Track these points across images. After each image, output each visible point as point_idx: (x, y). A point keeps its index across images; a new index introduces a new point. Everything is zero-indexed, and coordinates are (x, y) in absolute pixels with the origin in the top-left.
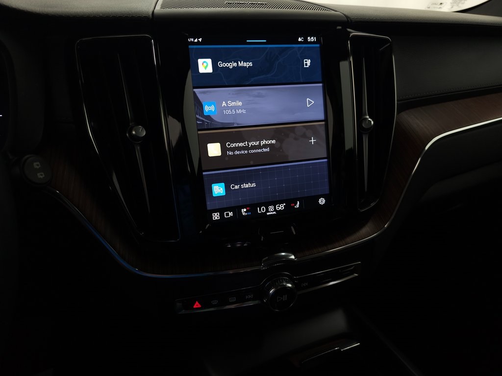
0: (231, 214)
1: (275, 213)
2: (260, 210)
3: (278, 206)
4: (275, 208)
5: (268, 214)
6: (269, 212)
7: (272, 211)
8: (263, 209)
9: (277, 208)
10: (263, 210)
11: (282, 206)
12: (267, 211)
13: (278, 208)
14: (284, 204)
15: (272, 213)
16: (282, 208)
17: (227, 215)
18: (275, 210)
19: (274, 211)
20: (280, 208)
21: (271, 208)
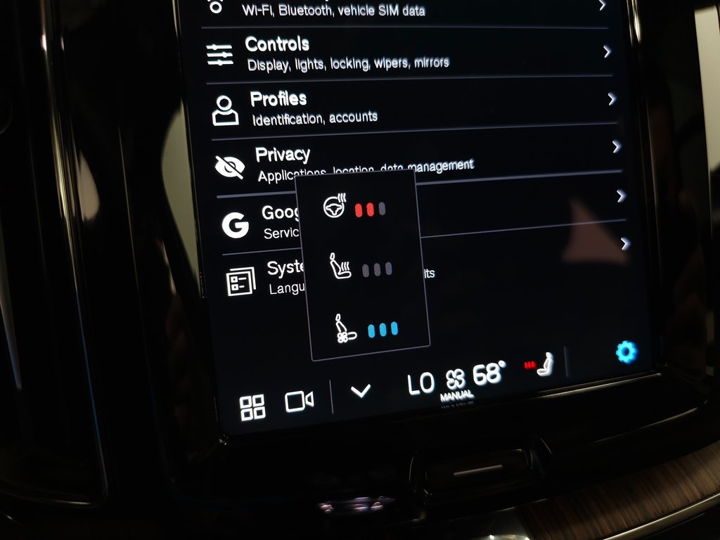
0: (308, 400)
1: (468, 394)
2: (416, 386)
3: (479, 371)
4: (469, 377)
5: (445, 398)
6: (448, 391)
7: (458, 390)
8: (427, 381)
9: (476, 375)
10: (427, 385)
11: (493, 369)
12: (442, 387)
13: (480, 379)
14: (502, 364)
15: (457, 396)
16: (493, 377)
17: (296, 402)
18: (470, 385)
19: (463, 389)
20: (486, 378)
21: (455, 378)
